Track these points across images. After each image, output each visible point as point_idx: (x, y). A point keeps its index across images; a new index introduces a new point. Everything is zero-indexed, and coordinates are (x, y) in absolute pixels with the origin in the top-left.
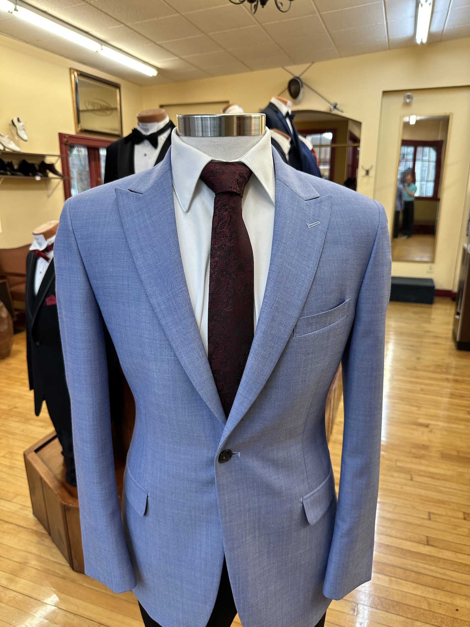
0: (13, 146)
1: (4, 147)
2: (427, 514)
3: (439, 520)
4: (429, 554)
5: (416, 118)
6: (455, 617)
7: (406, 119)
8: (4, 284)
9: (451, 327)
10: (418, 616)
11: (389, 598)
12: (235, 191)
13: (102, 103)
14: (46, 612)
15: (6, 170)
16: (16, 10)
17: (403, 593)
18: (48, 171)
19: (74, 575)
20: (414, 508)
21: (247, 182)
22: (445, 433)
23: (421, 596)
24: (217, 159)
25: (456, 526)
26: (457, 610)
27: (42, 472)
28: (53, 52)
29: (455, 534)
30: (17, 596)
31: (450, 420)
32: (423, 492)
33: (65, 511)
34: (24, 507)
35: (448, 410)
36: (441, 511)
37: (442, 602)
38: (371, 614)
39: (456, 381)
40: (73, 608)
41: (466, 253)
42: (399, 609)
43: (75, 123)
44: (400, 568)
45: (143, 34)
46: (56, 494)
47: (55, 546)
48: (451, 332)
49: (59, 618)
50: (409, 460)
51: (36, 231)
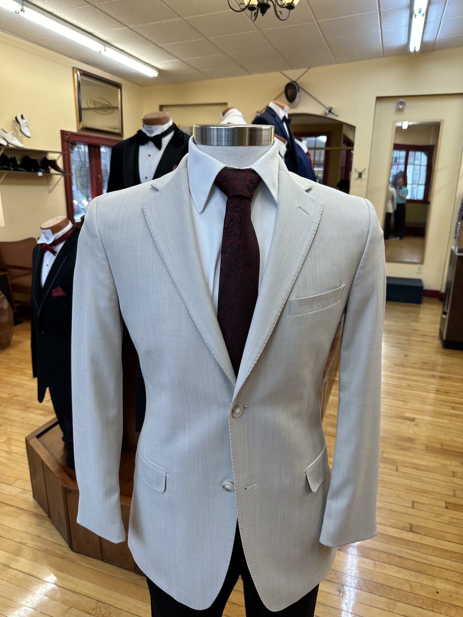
0: (16, 142)
1: (8, 143)
2: (411, 503)
3: (422, 508)
4: (411, 540)
5: (408, 124)
6: (436, 599)
7: (399, 124)
8: (5, 275)
9: (438, 326)
10: (400, 597)
11: (373, 580)
12: (246, 195)
13: (104, 102)
14: (45, 589)
15: (9, 166)
16: (22, 10)
17: (387, 576)
18: (50, 167)
19: (72, 555)
20: (399, 496)
21: (257, 187)
22: (430, 427)
23: (404, 579)
24: (230, 166)
25: (439, 515)
26: (437, 592)
27: (44, 457)
28: (57, 51)
29: (436, 521)
30: (18, 574)
31: (435, 414)
32: (407, 482)
33: (66, 493)
34: (25, 491)
35: (433, 405)
36: (424, 500)
37: (423, 585)
38: (357, 595)
39: (442, 378)
40: (71, 586)
41: (454, 255)
42: (383, 591)
43: (77, 122)
44: (384, 552)
45: (145, 36)
46: (57, 477)
47: (55, 528)
48: (438, 331)
49: (59, 595)
50: (395, 452)
51: (44, 225)
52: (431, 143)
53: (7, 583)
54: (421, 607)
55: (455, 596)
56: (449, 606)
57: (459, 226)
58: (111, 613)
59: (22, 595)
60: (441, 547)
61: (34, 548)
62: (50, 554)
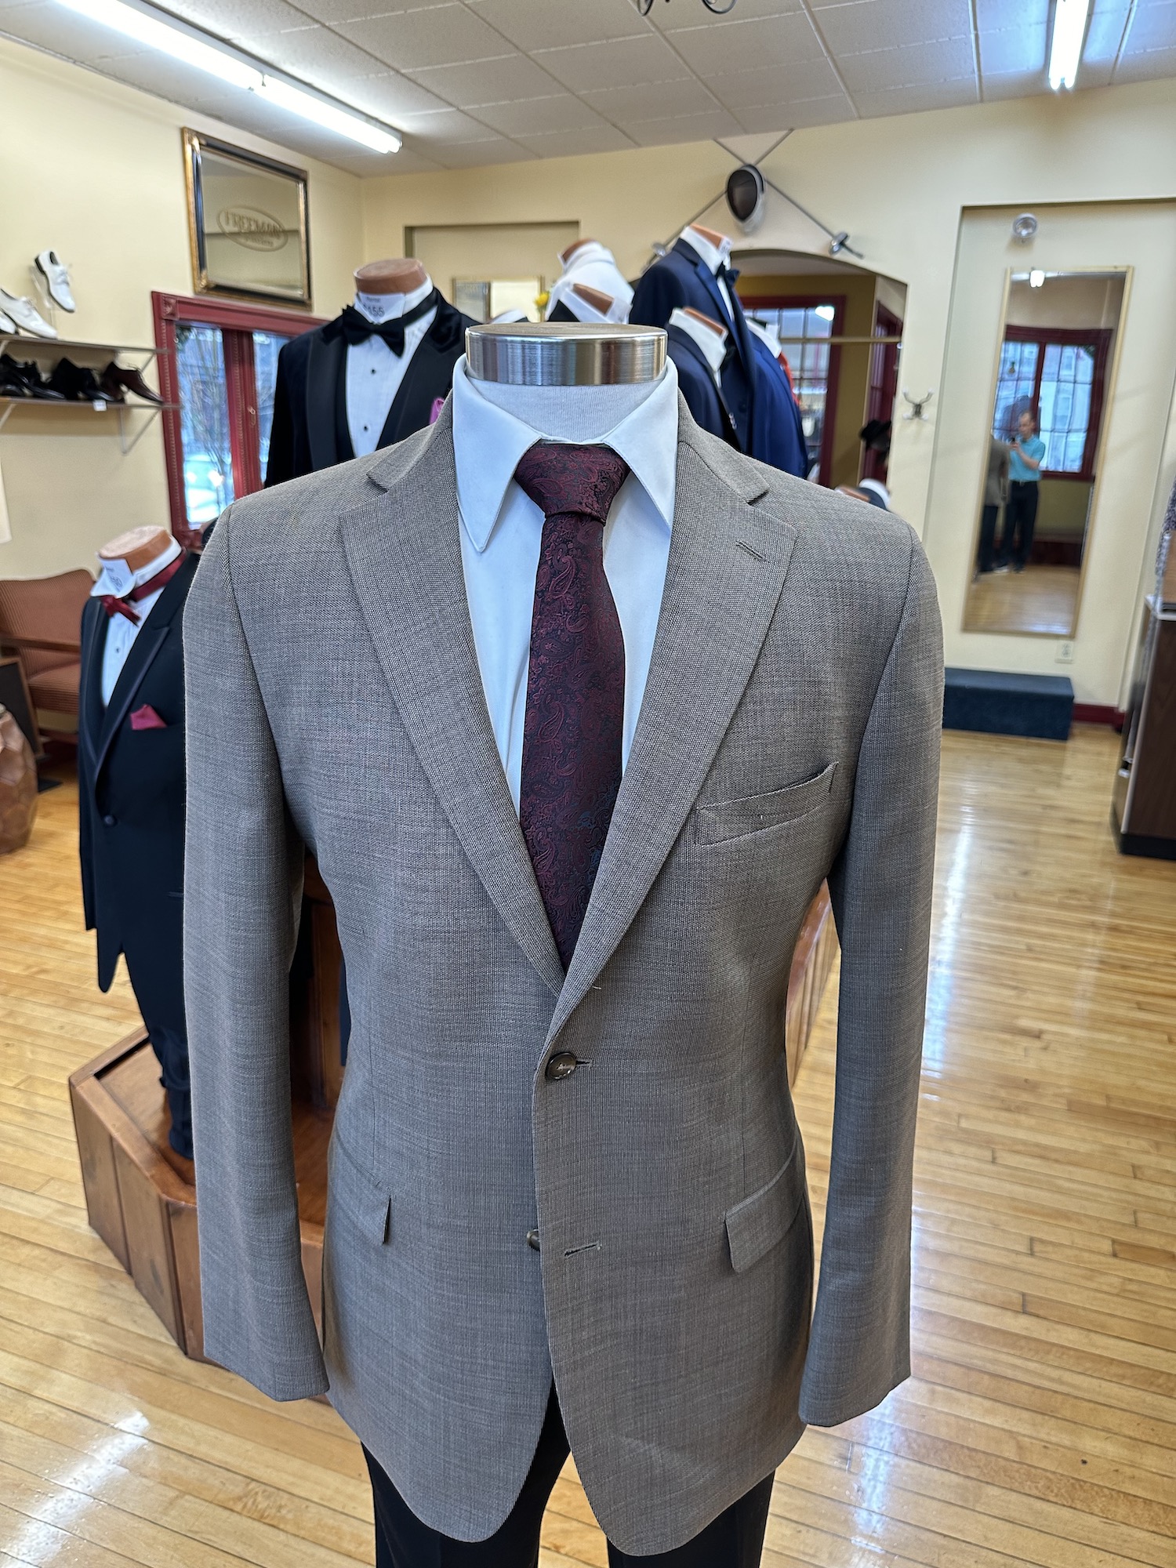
0: (37, 325)
1: (17, 325)
2: (1027, 1242)
3: (1053, 1257)
4: (1024, 1333)
5: (1045, 276)
6: (1079, 1477)
7: (1021, 277)
8: (15, 665)
9: (1109, 798)
10: (993, 1473)
11: (926, 1432)
12: (589, 510)
13: (261, 219)
14: (120, 1449)
15: (20, 384)
17: (961, 1422)
18: (124, 388)
19: (187, 1366)
20: (996, 1226)
21: (618, 489)
22: (1081, 1054)
23: (1003, 1430)
25: (1094, 1272)
26: (1084, 1462)
27: (114, 1125)
28: (141, 87)
29: (1088, 1289)
30: (51, 1413)
31: (1097, 1021)
32: (1019, 1191)
33: (169, 1216)
34: (67, 1208)
35: (1092, 999)
36: (1063, 1237)
37: (1051, 1443)
39: (1114, 929)
40: (184, 1442)
41: (1152, 619)
42: (950, 1457)
43: (193, 269)
44: (956, 1364)
45: (366, 47)
46: (146, 1178)
47: (143, 1300)
48: (1109, 810)
49: (153, 1463)
50: (990, 1114)
51: (108, 550)
52: (1103, 324)
53: (25, 1433)
54: (1043, 1497)
55: (1128, 1471)
56: (1112, 1496)
57: (1165, 544)
58: (280, 1507)
59: (62, 1463)
60: (1097, 1352)
61: (91, 1349)
62: (132, 1364)
